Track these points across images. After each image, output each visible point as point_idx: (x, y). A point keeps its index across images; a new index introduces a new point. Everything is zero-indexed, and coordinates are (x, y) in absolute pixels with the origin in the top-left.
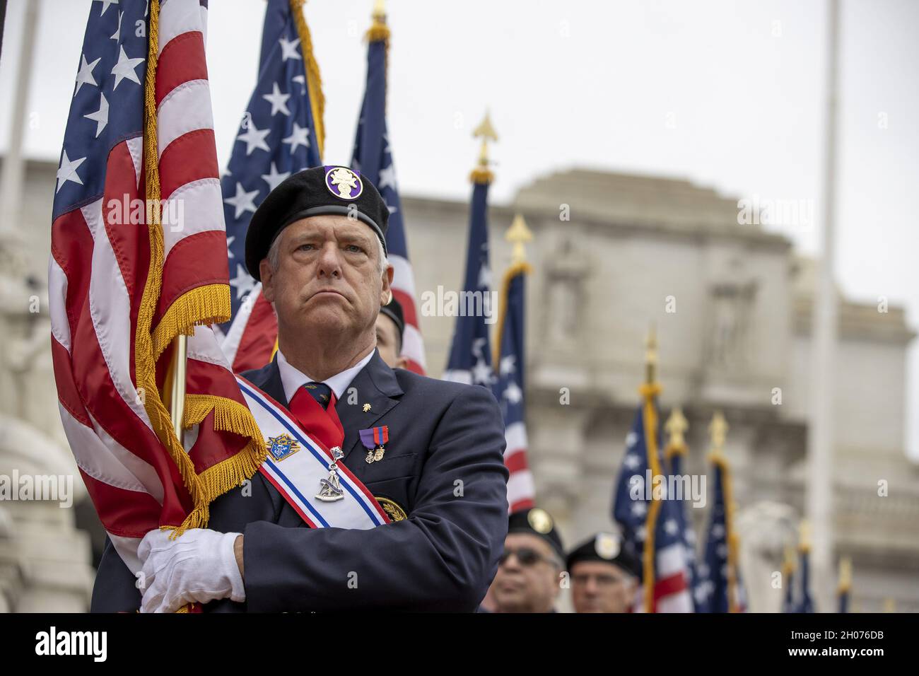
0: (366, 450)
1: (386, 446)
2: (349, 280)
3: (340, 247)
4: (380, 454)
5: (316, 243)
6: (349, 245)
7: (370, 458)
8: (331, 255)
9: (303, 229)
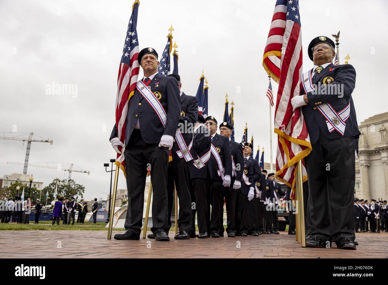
0: (156, 85)
1: (158, 84)
2: (152, 62)
3: (150, 58)
4: (158, 86)
5: (147, 58)
6: (151, 58)
7: (156, 86)
8: (149, 59)
9: (145, 56)
